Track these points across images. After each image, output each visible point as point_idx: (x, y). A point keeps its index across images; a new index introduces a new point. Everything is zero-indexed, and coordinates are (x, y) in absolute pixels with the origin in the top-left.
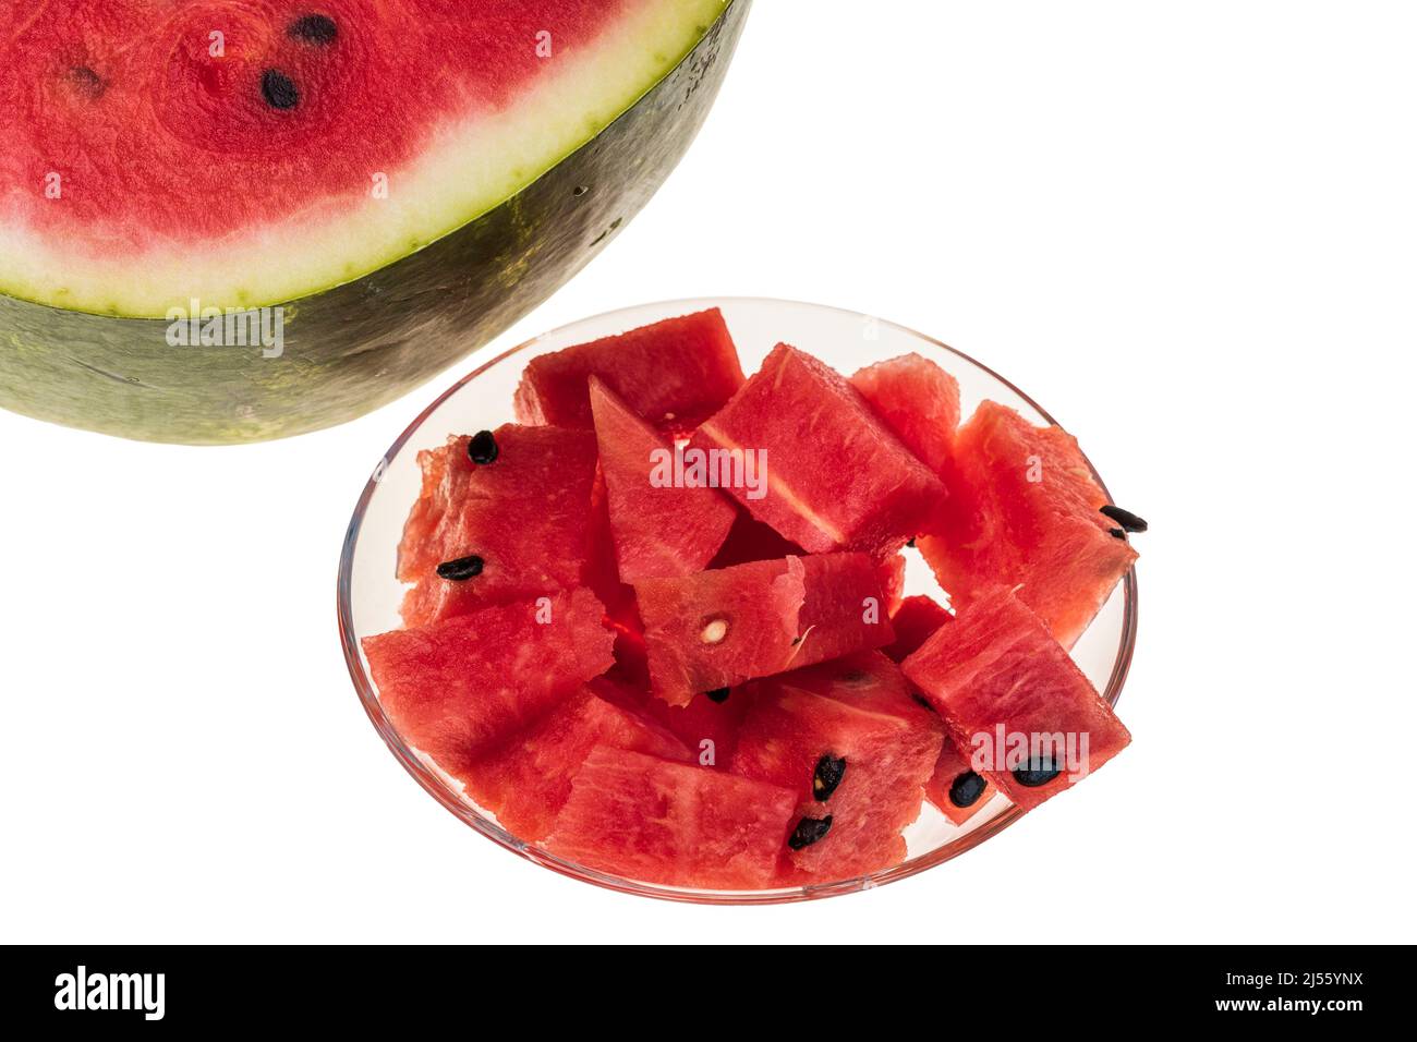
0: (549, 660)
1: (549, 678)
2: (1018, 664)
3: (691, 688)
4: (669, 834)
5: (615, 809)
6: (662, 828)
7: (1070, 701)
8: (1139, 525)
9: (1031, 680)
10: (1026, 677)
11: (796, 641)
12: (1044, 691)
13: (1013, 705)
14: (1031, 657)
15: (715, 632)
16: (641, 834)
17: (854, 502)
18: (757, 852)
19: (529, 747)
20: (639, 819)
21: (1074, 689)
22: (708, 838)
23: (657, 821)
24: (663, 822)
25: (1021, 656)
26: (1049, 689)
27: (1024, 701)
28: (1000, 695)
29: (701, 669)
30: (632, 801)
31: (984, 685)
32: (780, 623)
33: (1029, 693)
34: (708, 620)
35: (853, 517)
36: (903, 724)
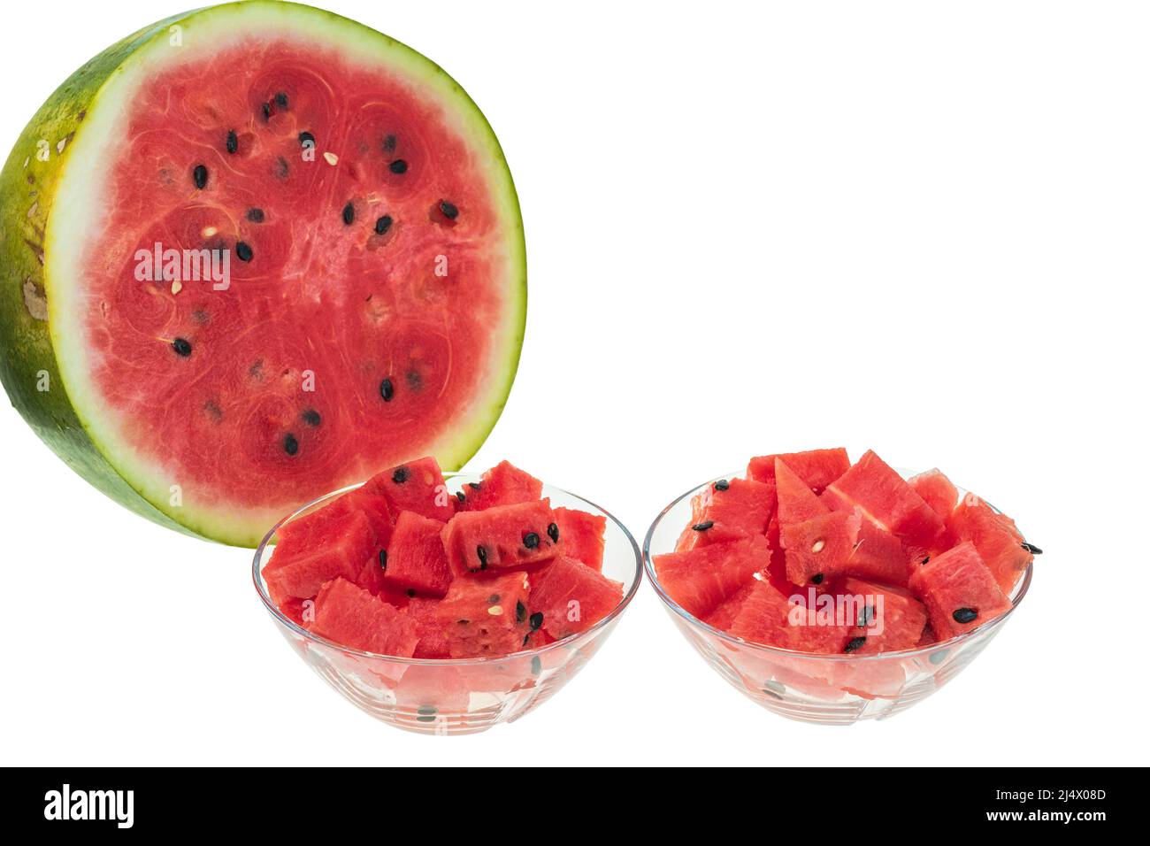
0: (739, 562)
1: (738, 568)
2: (959, 561)
3: (805, 574)
4: (786, 634)
5: (762, 620)
6: (783, 632)
7: (984, 582)
8: (1039, 552)
9: (964, 570)
10: (962, 568)
11: (855, 546)
12: (971, 576)
13: (955, 581)
14: (966, 559)
15: (818, 546)
16: (773, 634)
17: (895, 513)
18: (828, 649)
19: (725, 607)
20: (772, 625)
21: (985, 577)
22: (806, 640)
23: (781, 628)
24: (784, 629)
25: (961, 557)
26: (973, 575)
27: (962, 580)
28: (950, 576)
29: (809, 564)
30: (770, 617)
31: (941, 569)
32: (848, 538)
33: (963, 576)
34: (816, 541)
35: (894, 520)
36: (905, 601)
